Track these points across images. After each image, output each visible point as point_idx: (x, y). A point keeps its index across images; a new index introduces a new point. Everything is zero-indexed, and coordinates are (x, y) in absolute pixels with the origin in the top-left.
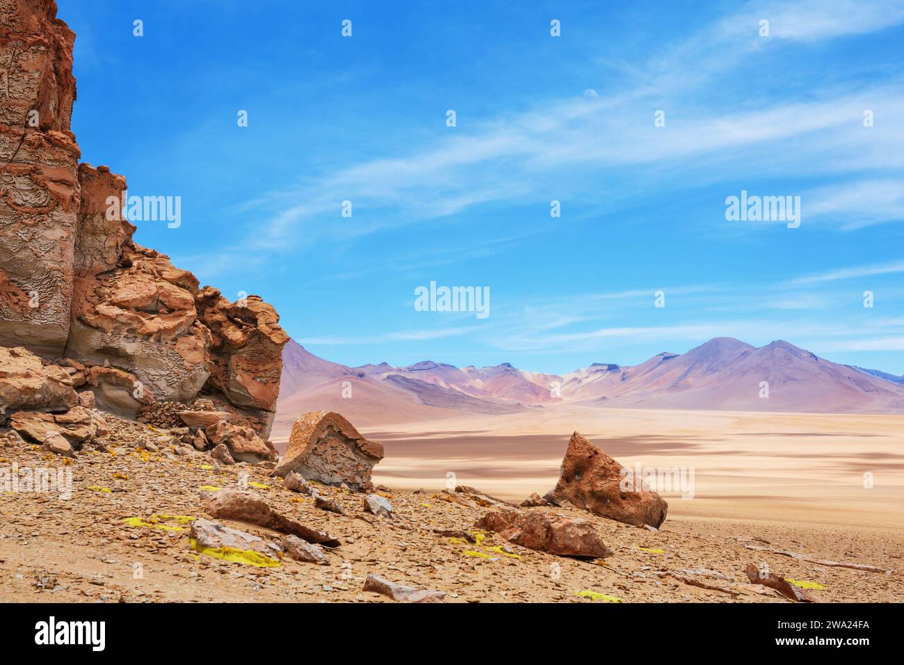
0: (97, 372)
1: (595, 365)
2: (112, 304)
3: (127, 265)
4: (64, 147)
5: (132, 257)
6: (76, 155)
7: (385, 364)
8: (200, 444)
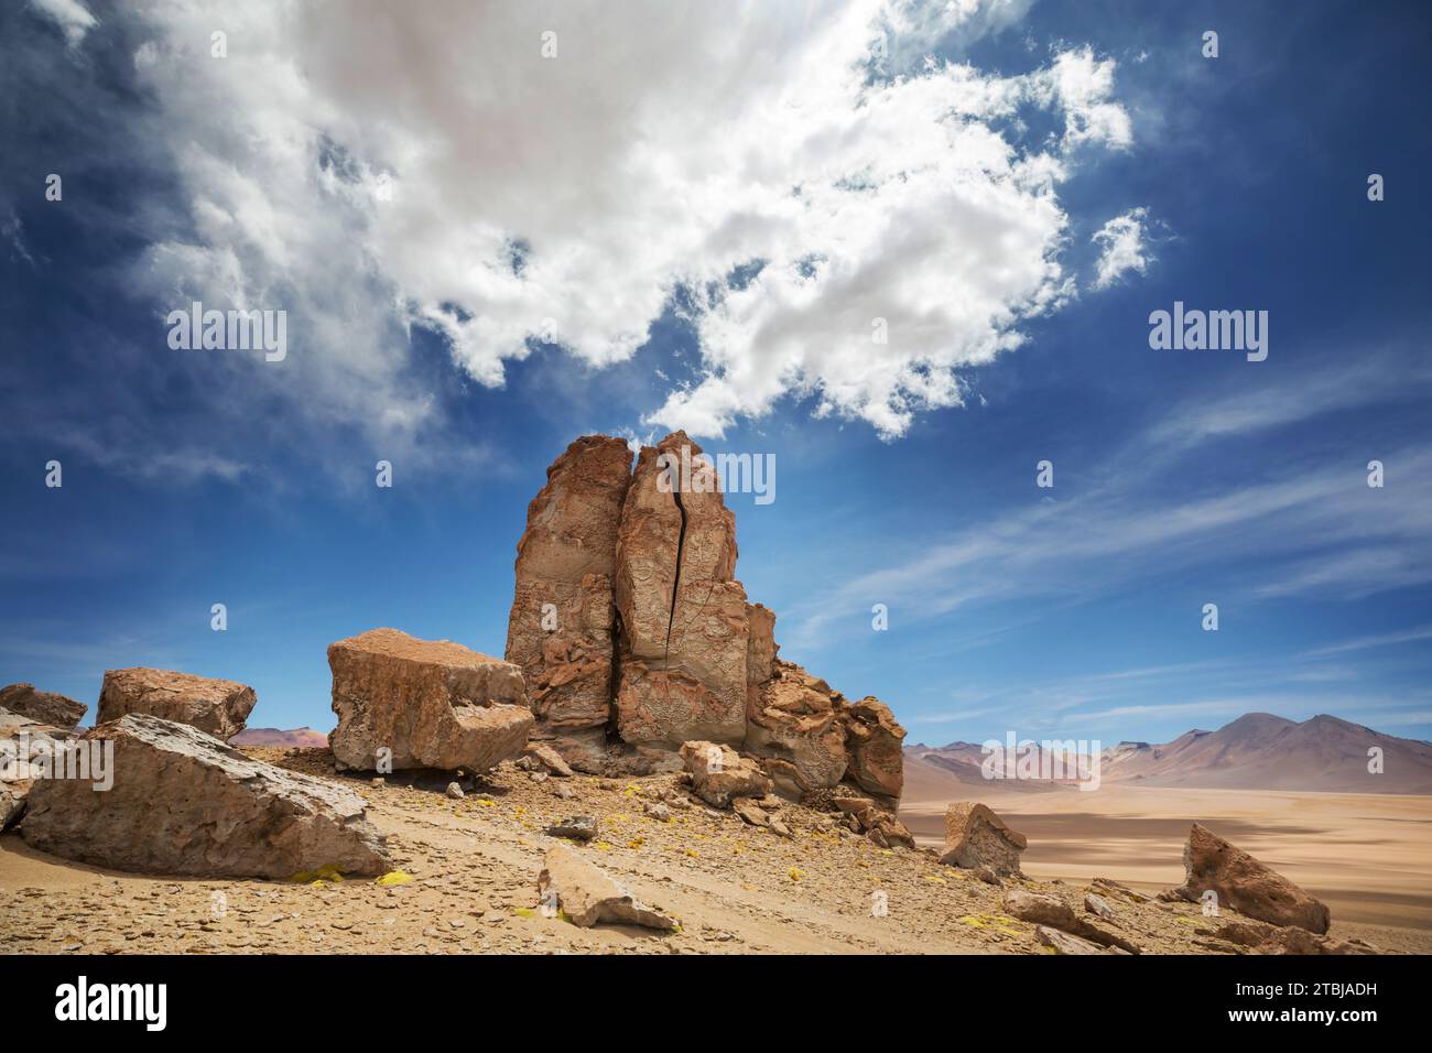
0: (770, 763)
1: (1123, 743)
2: (775, 707)
3: (777, 676)
4: (736, 592)
5: (781, 669)
6: (745, 597)
7: (922, 745)
8: (856, 829)
